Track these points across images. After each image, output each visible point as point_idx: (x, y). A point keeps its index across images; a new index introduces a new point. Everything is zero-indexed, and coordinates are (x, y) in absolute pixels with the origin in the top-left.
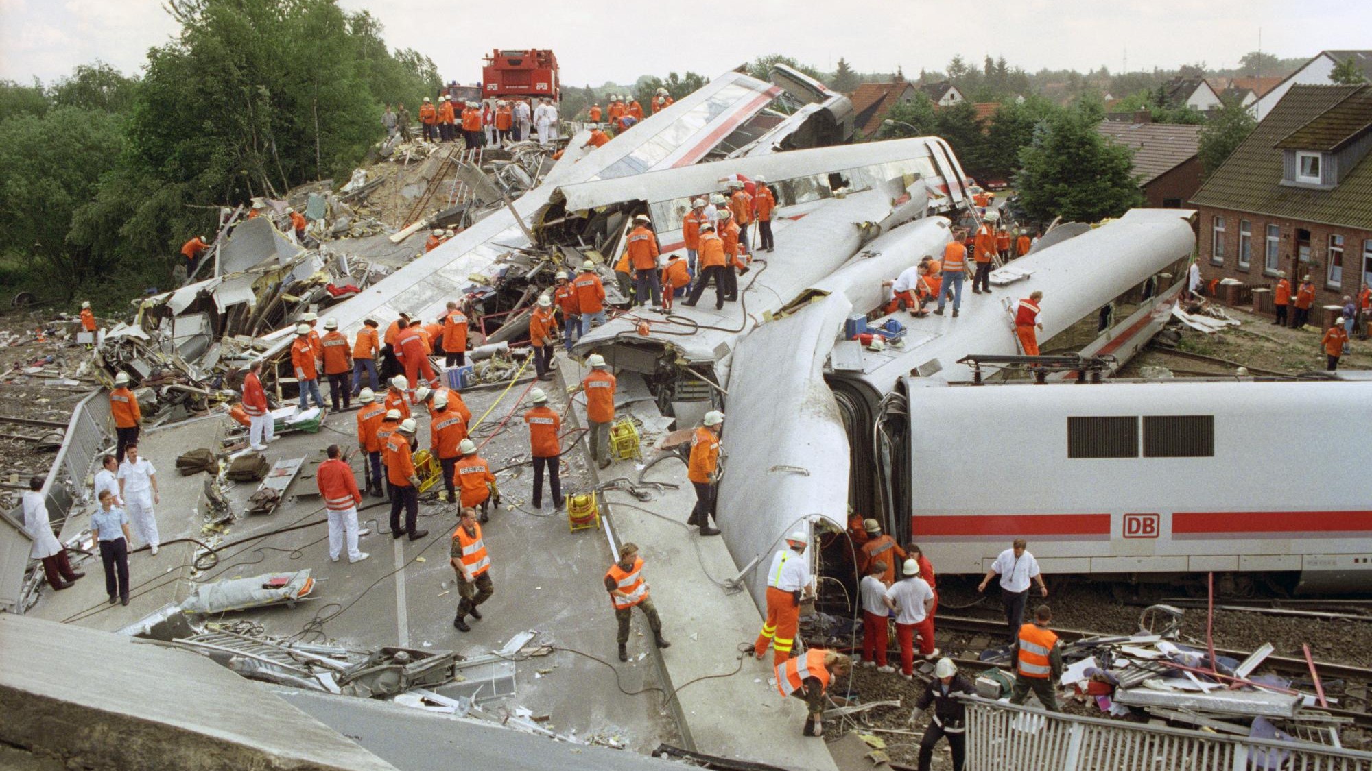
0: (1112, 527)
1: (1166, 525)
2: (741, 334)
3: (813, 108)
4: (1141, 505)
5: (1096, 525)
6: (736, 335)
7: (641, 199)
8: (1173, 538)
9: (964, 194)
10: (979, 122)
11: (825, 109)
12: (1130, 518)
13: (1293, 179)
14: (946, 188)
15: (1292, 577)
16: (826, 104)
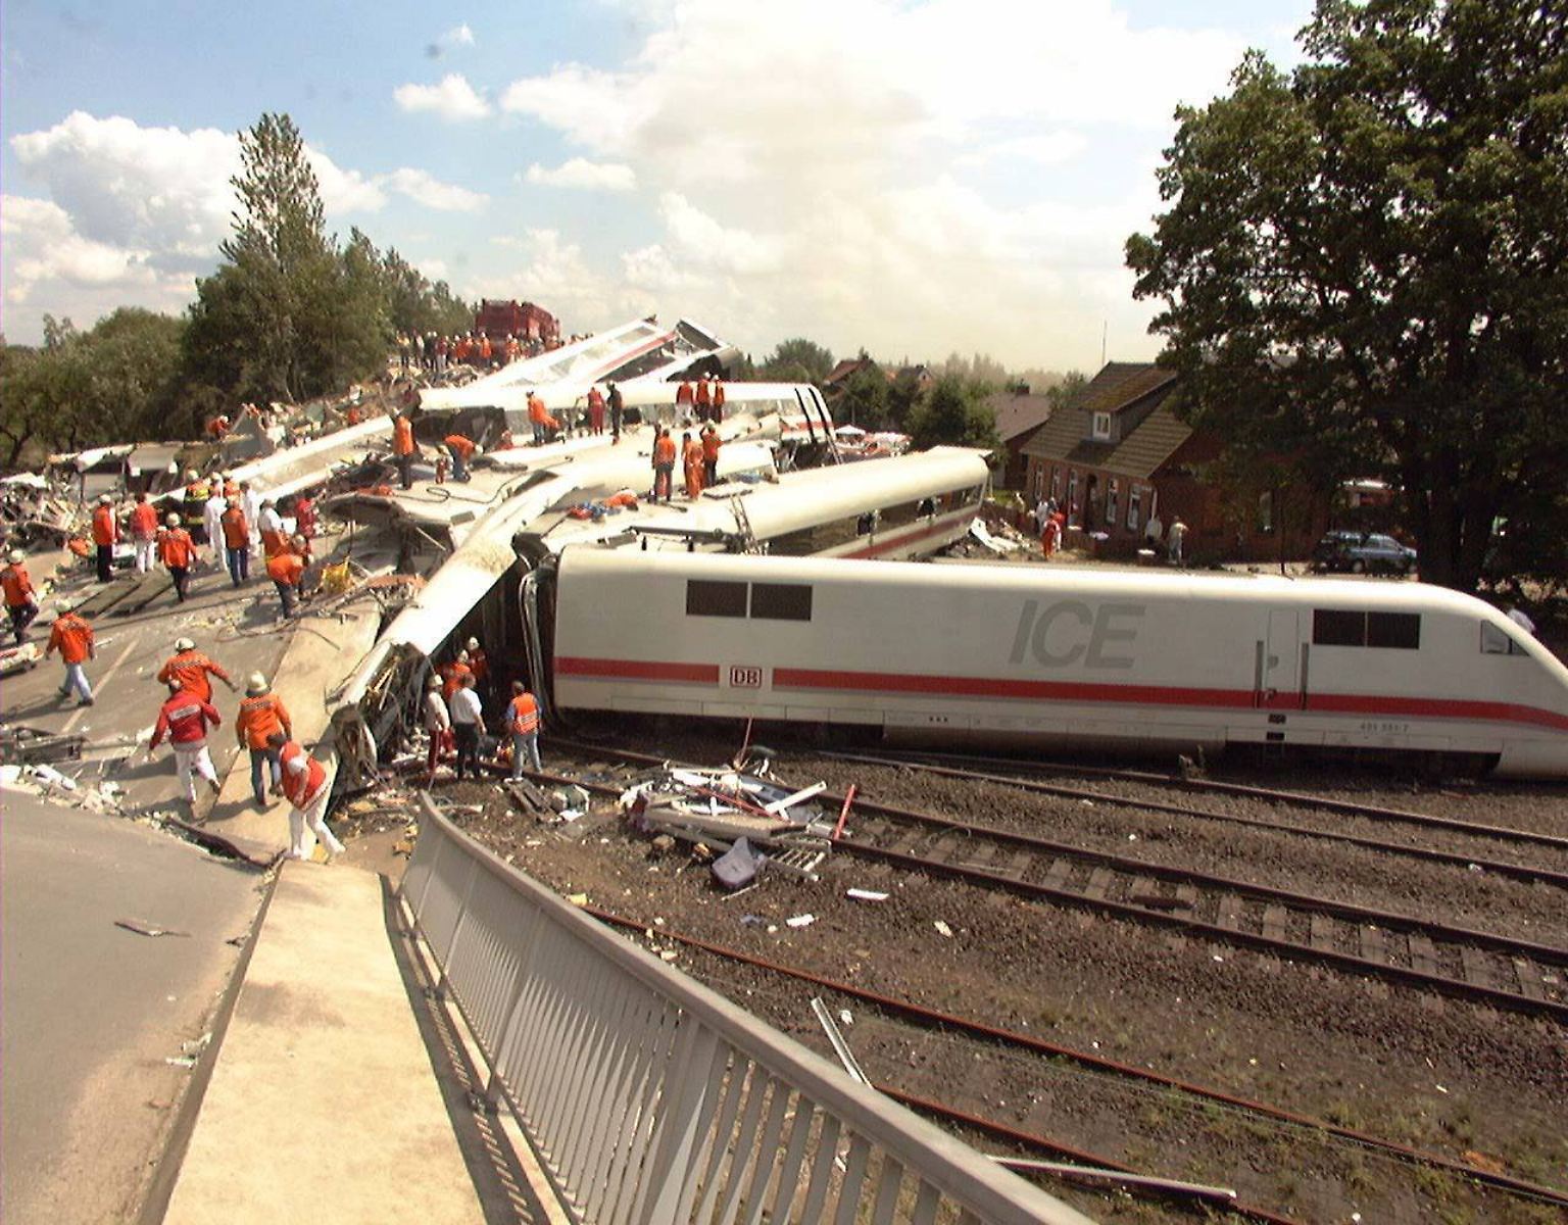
0: (721, 676)
1: (768, 678)
2: (490, 505)
3: (704, 353)
4: (749, 660)
5: (707, 674)
6: (487, 507)
7: (497, 407)
8: (774, 689)
9: (827, 431)
10: (923, 393)
11: (713, 356)
12: (736, 672)
13: (1091, 434)
14: (809, 426)
15: (876, 730)
16: (715, 352)
